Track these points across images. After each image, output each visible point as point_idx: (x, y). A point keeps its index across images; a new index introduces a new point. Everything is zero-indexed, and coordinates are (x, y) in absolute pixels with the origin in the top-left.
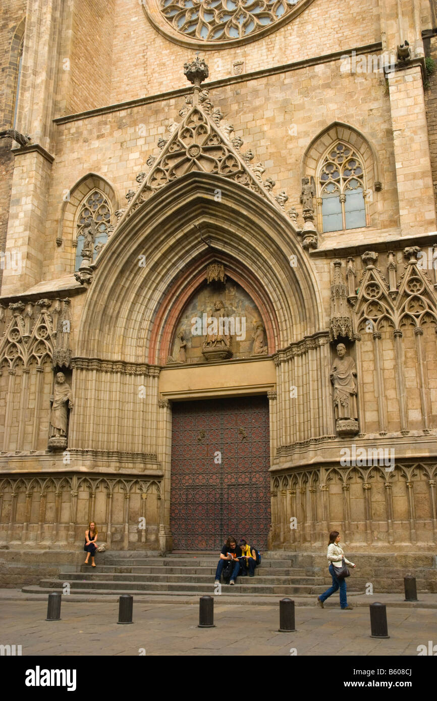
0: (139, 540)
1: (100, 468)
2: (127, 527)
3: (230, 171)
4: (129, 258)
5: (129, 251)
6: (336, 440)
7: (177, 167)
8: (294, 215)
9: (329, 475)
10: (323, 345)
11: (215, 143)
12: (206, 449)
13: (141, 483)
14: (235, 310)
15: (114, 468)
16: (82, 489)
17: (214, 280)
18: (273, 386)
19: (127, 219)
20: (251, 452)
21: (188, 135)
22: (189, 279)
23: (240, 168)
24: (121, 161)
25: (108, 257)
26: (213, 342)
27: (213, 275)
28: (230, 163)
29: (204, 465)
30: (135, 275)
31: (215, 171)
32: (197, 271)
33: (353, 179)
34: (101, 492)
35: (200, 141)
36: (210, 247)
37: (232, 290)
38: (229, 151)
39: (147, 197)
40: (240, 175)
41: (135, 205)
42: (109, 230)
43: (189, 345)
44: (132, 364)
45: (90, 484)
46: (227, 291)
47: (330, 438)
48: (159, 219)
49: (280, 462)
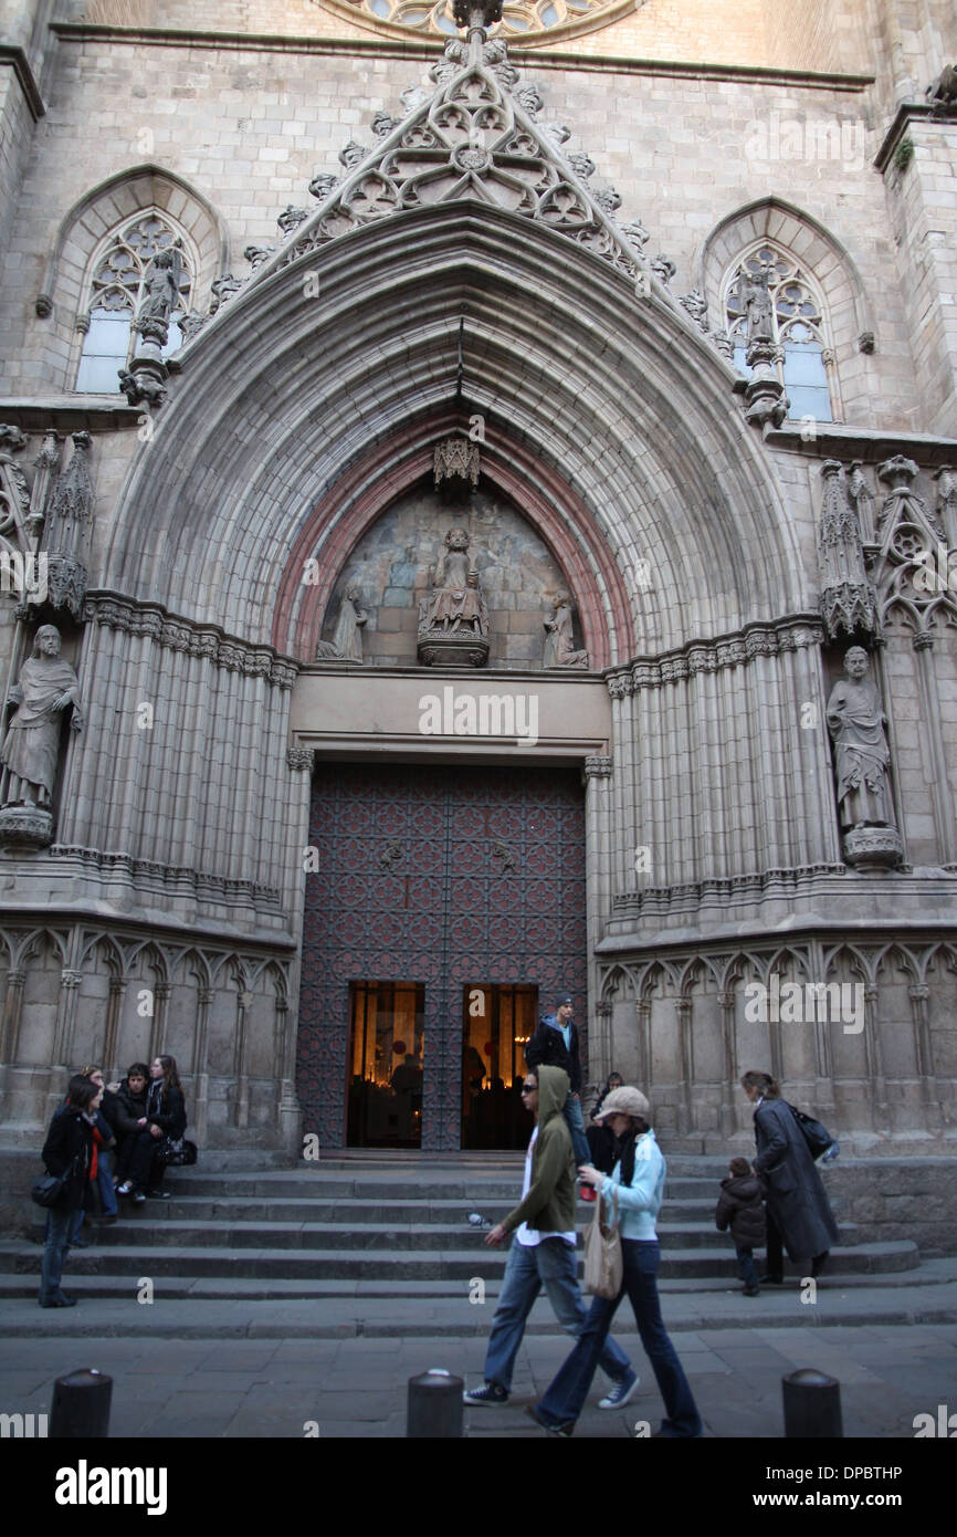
0: (234, 1119)
1: (147, 911)
2: (204, 1084)
3: (564, 220)
4: (267, 369)
5: (269, 351)
6: (848, 876)
7: (423, 182)
8: (726, 345)
9: (831, 963)
10: (806, 646)
11: (523, 152)
12: (402, 888)
13: (243, 963)
14: (495, 557)
15: (183, 915)
16: (91, 966)
17: (456, 476)
18: (600, 746)
19: (280, 271)
20: (526, 904)
21: (453, 122)
22: (388, 465)
23: (590, 219)
24: (236, 157)
25: (217, 350)
26: (452, 622)
27: (456, 466)
28: (565, 205)
29: (396, 928)
30: (271, 417)
31: (525, 210)
32: (410, 450)
33: (800, 322)
34: (141, 979)
35: (484, 140)
36: (459, 398)
37: (487, 512)
38: (562, 177)
39: (340, 230)
40: (588, 235)
41: (304, 242)
42: (226, 284)
43: (372, 623)
44: (238, 641)
45: (117, 954)
46: (475, 513)
47: (832, 869)
48: (360, 291)
49: (644, 928)
